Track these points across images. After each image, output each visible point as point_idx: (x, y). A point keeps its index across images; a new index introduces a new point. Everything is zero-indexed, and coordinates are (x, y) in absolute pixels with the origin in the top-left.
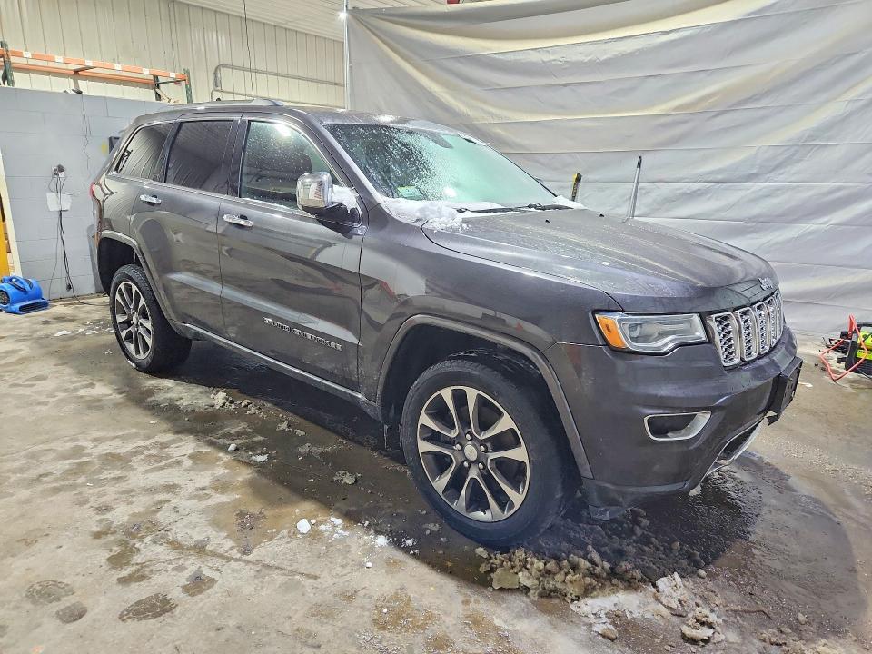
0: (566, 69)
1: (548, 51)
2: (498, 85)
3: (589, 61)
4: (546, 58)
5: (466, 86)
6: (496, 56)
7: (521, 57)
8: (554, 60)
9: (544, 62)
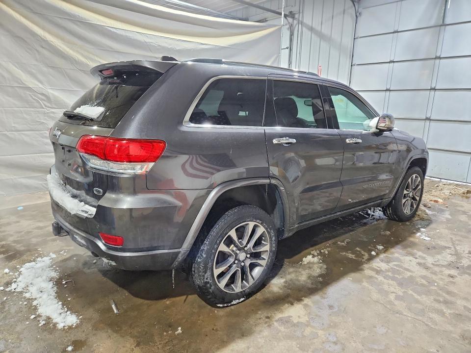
0: (158, 49)
1: (147, 36)
2: (112, 48)
3: (171, 48)
4: (147, 40)
5: (79, 42)
6: (109, 28)
7: (128, 34)
8: (152, 42)
9: (145, 42)
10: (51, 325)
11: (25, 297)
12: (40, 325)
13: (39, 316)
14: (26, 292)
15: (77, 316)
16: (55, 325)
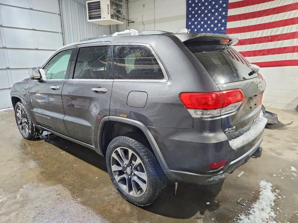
10: (274, 188)
11: (275, 214)
12: (279, 191)
13: (276, 196)
14: (272, 217)
15: (259, 183)
16: (272, 187)
